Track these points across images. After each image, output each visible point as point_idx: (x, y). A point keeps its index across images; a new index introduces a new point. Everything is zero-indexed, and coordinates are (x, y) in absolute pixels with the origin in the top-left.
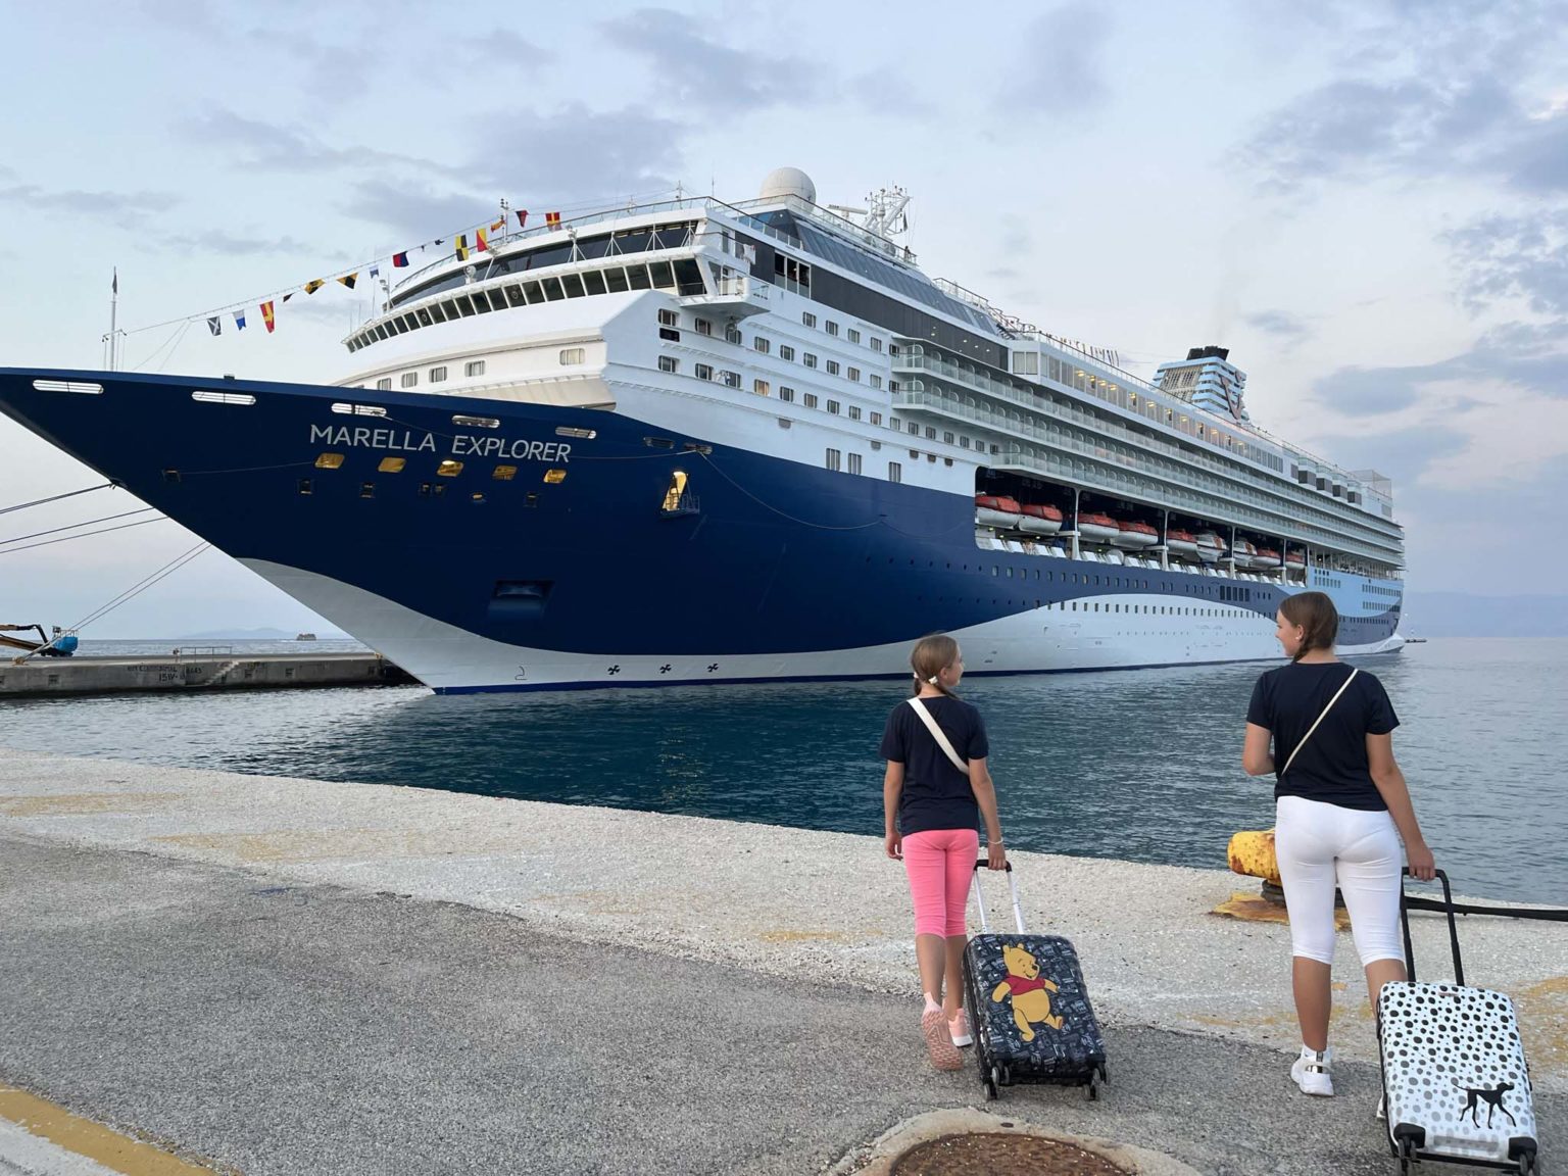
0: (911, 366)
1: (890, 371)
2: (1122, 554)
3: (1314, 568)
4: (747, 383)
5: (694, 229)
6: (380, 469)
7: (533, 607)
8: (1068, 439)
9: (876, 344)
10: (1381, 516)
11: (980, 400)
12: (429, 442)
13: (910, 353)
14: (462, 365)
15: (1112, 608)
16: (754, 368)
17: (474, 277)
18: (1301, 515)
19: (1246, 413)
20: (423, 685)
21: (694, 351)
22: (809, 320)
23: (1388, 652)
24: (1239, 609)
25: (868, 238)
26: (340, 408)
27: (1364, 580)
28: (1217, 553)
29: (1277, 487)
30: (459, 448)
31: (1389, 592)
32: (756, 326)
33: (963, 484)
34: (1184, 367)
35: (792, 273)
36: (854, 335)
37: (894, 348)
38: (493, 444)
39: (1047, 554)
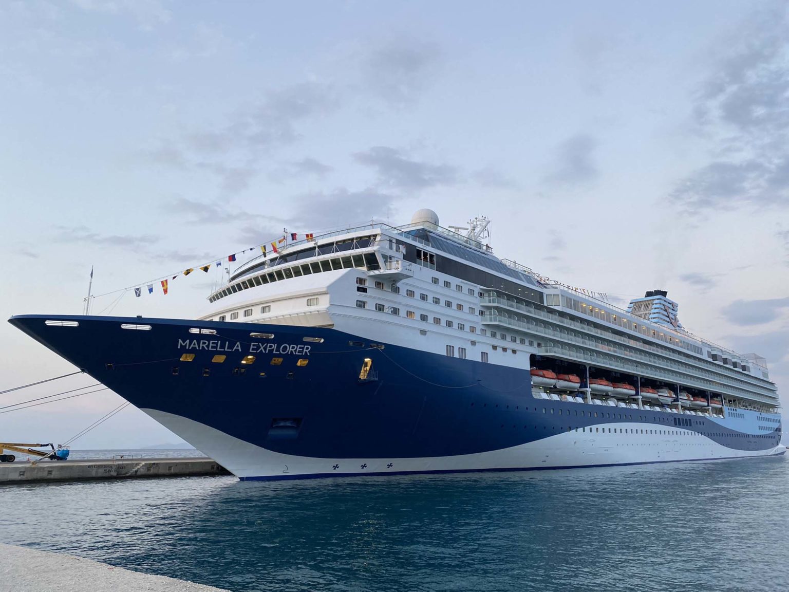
0: (490, 302)
1: (479, 305)
2: (616, 401)
3: (727, 407)
4: (403, 313)
5: (375, 239)
6: (213, 361)
7: (292, 433)
8: (580, 339)
9: (471, 292)
10: (762, 378)
11: (529, 319)
12: (238, 346)
13: (489, 296)
14: (259, 308)
15: (612, 431)
16: (406, 305)
17: (269, 265)
18: (716, 378)
19: (680, 324)
20: (234, 476)
21: (375, 298)
22: (435, 281)
23: (777, 454)
24: (686, 431)
25: (467, 241)
26: (195, 331)
27: (758, 414)
28: (670, 400)
29: (700, 363)
30: (253, 349)
31: (774, 421)
32: (407, 284)
33: (524, 364)
34: (644, 301)
35: (425, 258)
36: (459, 288)
37: (481, 293)
38: (271, 346)
39: (574, 401)
